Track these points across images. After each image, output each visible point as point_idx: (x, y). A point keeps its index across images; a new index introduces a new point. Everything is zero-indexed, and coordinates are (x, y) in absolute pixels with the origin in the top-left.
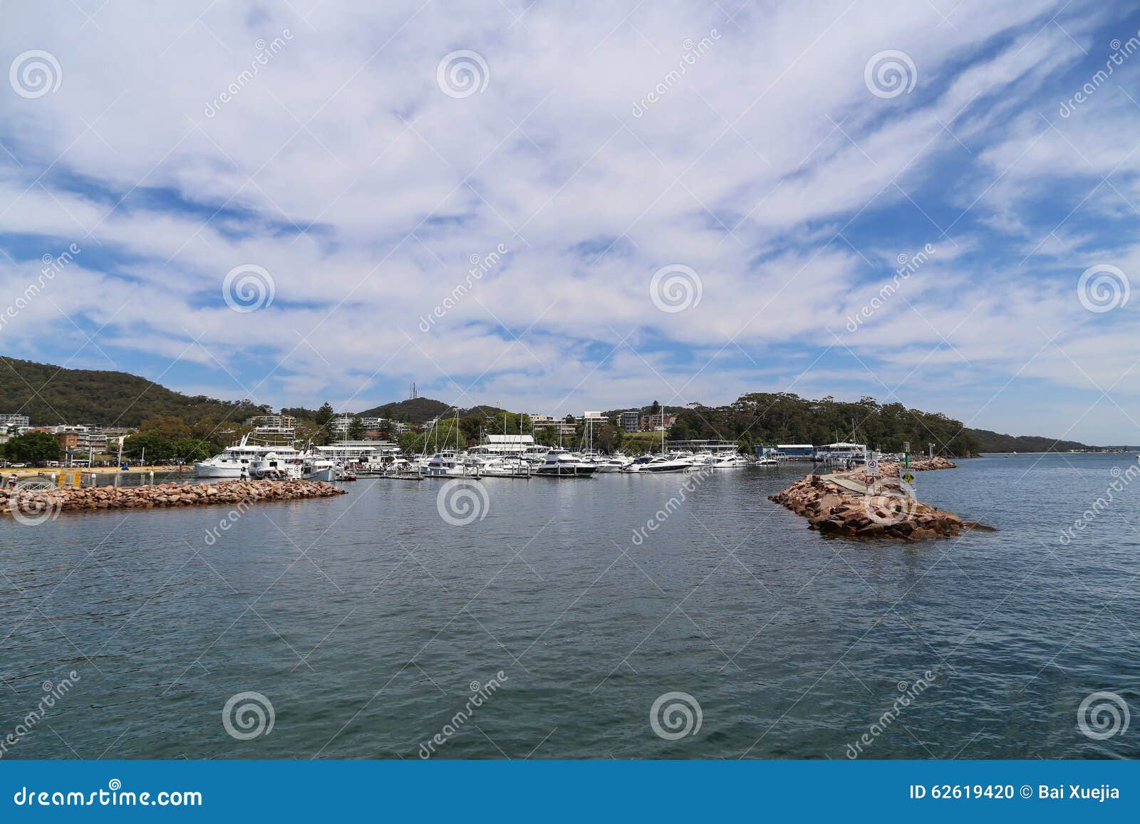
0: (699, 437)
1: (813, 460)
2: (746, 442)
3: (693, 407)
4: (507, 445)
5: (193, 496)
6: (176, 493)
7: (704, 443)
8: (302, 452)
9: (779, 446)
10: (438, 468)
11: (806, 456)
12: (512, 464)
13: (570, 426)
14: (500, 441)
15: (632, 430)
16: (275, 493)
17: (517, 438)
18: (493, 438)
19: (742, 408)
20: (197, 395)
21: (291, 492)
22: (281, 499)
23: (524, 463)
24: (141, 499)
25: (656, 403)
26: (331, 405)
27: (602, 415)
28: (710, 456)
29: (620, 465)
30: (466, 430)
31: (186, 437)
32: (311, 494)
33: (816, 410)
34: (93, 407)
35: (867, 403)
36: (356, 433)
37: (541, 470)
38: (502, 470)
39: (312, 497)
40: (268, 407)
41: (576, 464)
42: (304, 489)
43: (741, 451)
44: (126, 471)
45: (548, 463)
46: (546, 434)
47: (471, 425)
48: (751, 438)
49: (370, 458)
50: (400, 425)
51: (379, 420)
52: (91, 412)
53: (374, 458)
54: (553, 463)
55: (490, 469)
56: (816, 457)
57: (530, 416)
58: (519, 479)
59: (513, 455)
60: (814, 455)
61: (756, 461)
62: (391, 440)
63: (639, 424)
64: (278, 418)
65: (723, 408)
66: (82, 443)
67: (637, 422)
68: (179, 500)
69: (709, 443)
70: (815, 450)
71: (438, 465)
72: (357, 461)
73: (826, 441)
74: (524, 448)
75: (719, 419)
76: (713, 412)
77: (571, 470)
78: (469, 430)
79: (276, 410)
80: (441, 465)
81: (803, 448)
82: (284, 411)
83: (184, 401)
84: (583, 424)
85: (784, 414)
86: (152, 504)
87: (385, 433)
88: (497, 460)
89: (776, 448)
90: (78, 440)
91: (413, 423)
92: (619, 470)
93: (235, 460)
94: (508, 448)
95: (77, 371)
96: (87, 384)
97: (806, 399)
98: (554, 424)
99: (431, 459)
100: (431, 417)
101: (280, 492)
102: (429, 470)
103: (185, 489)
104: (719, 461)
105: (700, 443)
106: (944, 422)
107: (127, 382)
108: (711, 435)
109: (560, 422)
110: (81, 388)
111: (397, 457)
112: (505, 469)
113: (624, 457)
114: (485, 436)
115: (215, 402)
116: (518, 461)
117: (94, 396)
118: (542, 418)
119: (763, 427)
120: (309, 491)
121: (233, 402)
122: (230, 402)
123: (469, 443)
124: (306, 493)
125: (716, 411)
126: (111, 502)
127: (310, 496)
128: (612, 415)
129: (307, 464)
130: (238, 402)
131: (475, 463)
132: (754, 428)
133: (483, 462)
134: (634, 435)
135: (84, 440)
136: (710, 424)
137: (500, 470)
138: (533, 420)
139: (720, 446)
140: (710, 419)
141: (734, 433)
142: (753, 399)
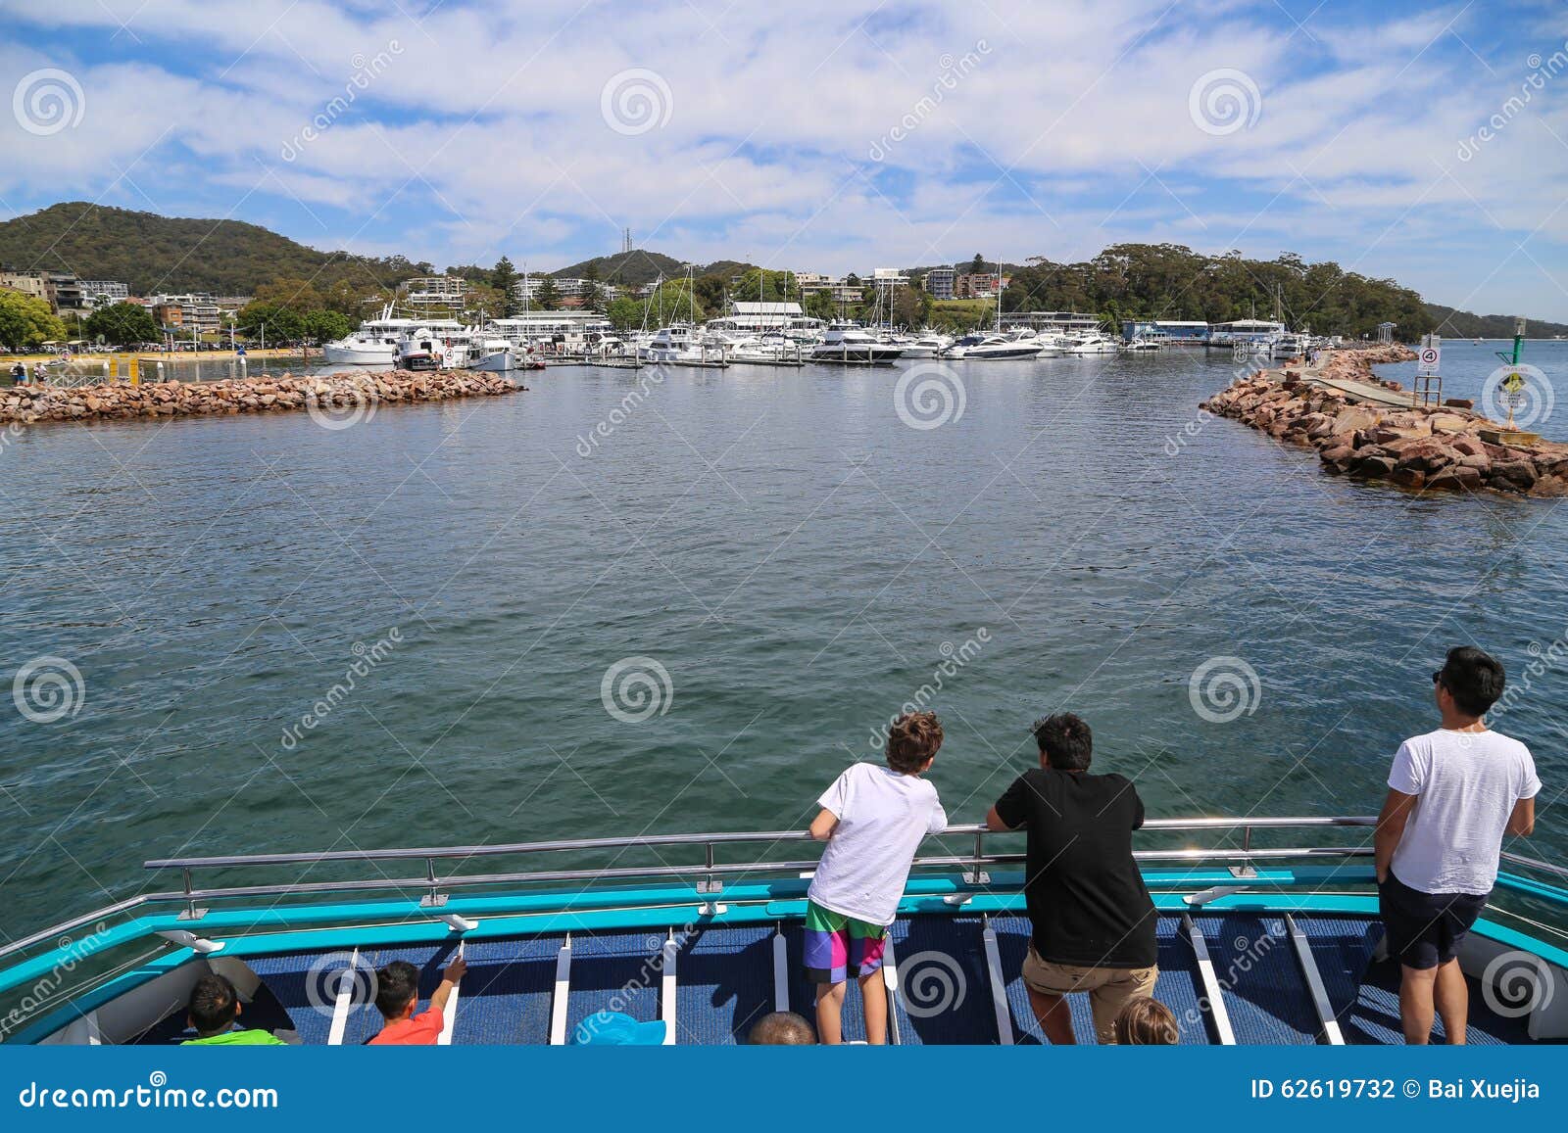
0: (1042, 307)
1: (1206, 344)
2: (1110, 316)
3: (1035, 263)
4: (763, 317)
5: (297, 396)
6: (270, 392)
7: (1050, 317)
8: (469, 327)
9: (1159, 323)
10: (664, 350)
11: (1196, 338)
12: (772, 347)
13: (854, 290)
14: (753, 312)
15: (944, 296)
16: (417, 390)
17: (780, 307)
18: (743, 307)
19: (1108, 266)
21: (441, 388)
22: (426, 399)
23: (790, 343)
24: (220, 401)
25: (978, 257)
26: (511, 260)
27: (901, 273)
28: (1062, 335)
29: (935, 348)
30: (703, 295)
31: (316, 307)
32: (471, 392)
33: (1215, 271)
34: (204, 269)
35: (1288, 263)
36: (548, 300)
37: (817, 355)
38: (759, 353)
39: (472, 396)
40: (429, 265)
41: (870, 346)
42: (461, 384)
43: (1105, 329)
45: (828, 343)
46: (819, 302)
47: (710, 289)
48: (1117, 312)
49: (567, 336)
50: (609, 288)
51: (580, 281)
53: (573, 335)
54: (837, 343)
55: (741, 352)
56: (1211, 339)
57: (796, 275)
58: (786, 368)
59: (772, 332)
60: (1208, 336)
61: (1127, 344)
62: (597, 311)
63: (955, 287)
64: (442, 280)
65: (1080, 265)
66: (188, 318)
67: (951, 285)
68: (275, 401)
69: (1057, 317)
70: (1211, 329)
71: (664, 346)
72: (550, 340)
73: (1225, 317)
74: (789, 321)
75: (1073, 282)
76: (1065, 272)
77: (865, 355)
78: (707, 294)
79: (440, 269)
80: (669, 346)
81: (1193, 327)
82: (450, 271)
83: (318, 259)
84: (873, 287)
85: (1169, 276)
86: (235, 408)
87: (589, 301)
88: (750, 339)
89: (1154, 326)
90: (183, 314)
91: (629, 286)
92: (932, 355)
93: (377, 340)
94: (766, 321)
95: (179, 220)
96: (193, 237)
97: (1202, 255)
98: (831, 287)
99: (654, 337)
100: (652, 277)
101: (424, 388)
102: (650, 353)
103: (283, 384)
104: (1079, 343)
105: (1044, 317)
106: (1394, 292)
108: (1059, 305)
109: (839, 284)
110: (187, 244)
111: (606, 335)
112: (763, 352)
113: (936, 336)
114: (732, 304)
115: (359, 259)
116: (781, 340)
117: (204, 255)
118: (812, 278)
119: (1137, 294)
120: (469, 387)
121: (382, 260)
122: (377, 259)
123: (708, 314)
124: (464, 389)
125: (1069, 269)
126: (176, 405)
127: (470, 395)
128: (915, 273)
129: (474, 346)
130: (389, 259)
131: (719, 344)
132: (1124, 296)
133: (731, 341)
134: (947, 303)
135: (191, 314)
136: (1060, 289)
137: (756, 354)
138: (800, 281)
139: (1073, 321)
140: (1059, 282)
141: (1093, 302)
142: (1123, 253)
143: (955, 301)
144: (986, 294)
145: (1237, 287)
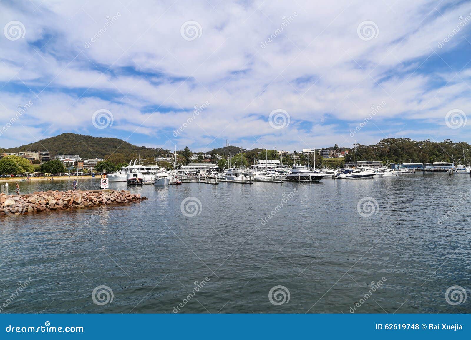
1: (424, 171)
2: (386, 162)
3: (357, 146)
4: (267, 164)
7: (364, 163)
9: (404, 164)
10: (230, 176)
11: (419, 169)
12: (270, 175)
13: (297, 156)
14: (264, 163)
15: (326, 157)
17: (273, 161)
18: (261, 161)
19: (383, 146)
20: (141, 146)
23: (277, 173)
25: (336, 145)
27: (311, 151)
29: (333, 175)
30: (248, 158)
33: (421, 146)
34: (102, 151)
35: (448, 142)
36: (200, 159)
37: (288, 178)
38: (265, 177)
40: (169, 150)
41: (310, 174)
44: (94, 178)
45: (293, 173)
46: (286, 160)
47: (251, 156)
48: (388, 160)
50: (220, 156)
51: (211, 155)
52: (102, 153)
53: (203, 171)
54: (296, 173)
55: (258, 177)
57: (278, 151)
59: (270, 169)
60: (424, 168)
62: (215, 163)
63: (330, 154)
64: (171, 155)
65: (373, 146)
66: (85, 165)
67: (328, 154)
69: (367, 163)
70: (425, 166)
73: (429, 161)
74: (276, 166)
75: (371, 151)
76: (368, 148)
77: (308, 178)
78: (250, 158)
80: (232, 175)
81: (417, 165)
83: (137, 148)
84: (303, 155)
85: (405, 148)
87: (213, 160)
88: (262, 172)
89: (402, 165)
90: (84, 164)
92: (331, 177)
94: (268, 166)
95: (97, 138)
96: (102, 143)
97: (415, 141)
98: (289, 155)
102: (225, 177)
104: (384, 171)
105: (362, 163)
107: (116, 142)
108: (367, 159)
109: (292, 154)
110: (99, 144)
111: (213, 171)
112: (267, 177)
114: (257, 160)
115: (148, 149)
116: (274, 172)
117: (104, 147)
118: (283, 152)
119: (394, 154)
121: (155, 149)
122: (154, 149)
123: (250, 164)
125: (369, 147)
128: (316, 150)
131: (252, 174)
132: (389, 156)
133: (255, 173)
134: (327, 159)
135: (86, 164)
136: (366, 154)
137: (264, 178)
138: (279, 153)
139: (373, 164)
140: (366, 151)
141: (379, 158)
142: (387, 142)
143: (330, 158)
144: (340, 156)
145: (430, 151)
